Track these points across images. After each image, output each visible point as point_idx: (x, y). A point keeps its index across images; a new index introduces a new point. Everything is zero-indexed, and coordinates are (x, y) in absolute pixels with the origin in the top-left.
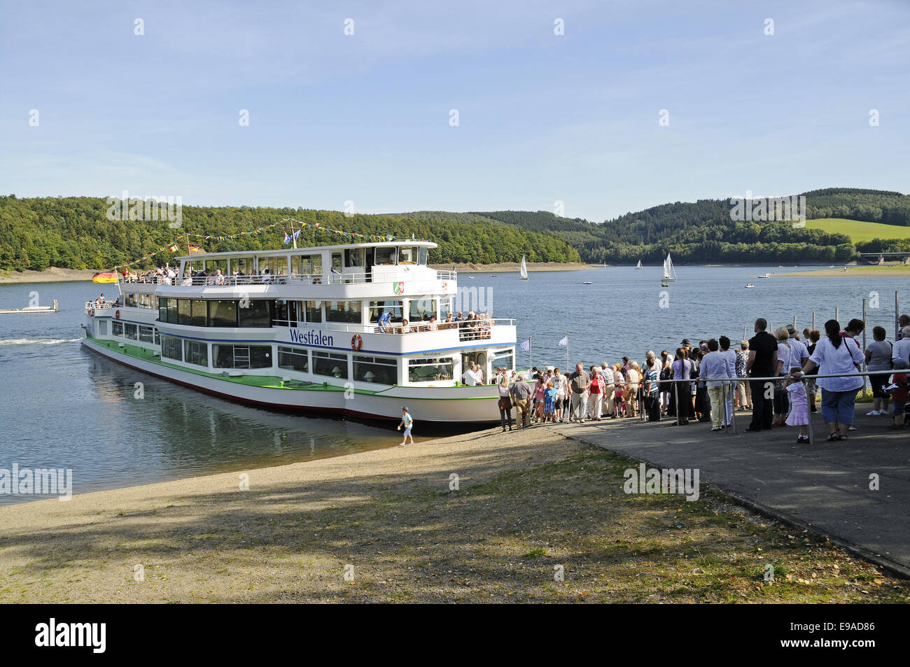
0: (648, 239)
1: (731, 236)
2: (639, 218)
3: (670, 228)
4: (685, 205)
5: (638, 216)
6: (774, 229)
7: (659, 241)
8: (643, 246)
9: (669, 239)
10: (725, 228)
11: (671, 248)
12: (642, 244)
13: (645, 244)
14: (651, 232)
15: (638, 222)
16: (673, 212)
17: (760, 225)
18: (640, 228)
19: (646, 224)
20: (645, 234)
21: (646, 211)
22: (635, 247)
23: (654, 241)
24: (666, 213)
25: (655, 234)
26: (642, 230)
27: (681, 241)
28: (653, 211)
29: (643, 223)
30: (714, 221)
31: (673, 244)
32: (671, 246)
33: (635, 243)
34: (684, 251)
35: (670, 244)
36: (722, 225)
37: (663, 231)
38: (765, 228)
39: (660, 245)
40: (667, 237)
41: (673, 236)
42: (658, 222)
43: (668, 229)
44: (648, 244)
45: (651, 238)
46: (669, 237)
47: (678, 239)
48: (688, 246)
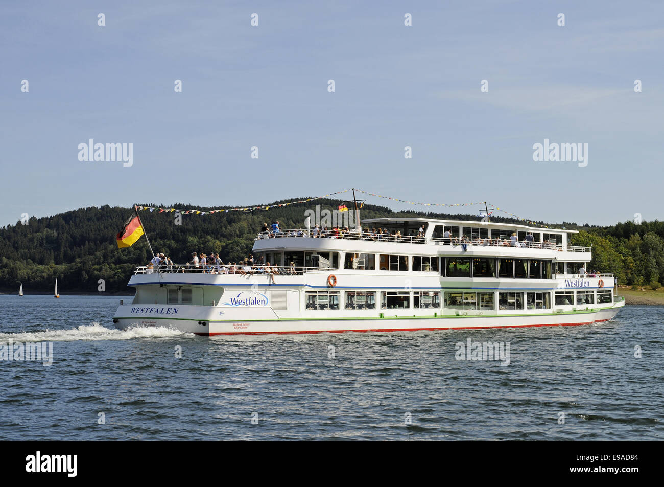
0: (62, 256)
1: (180, 255)
2: (48, 226)
3: (95, 241)
4: (116, 210)
5: (45, 223)
6: (239, 248)
7: (78, 260)
8: (54, 265)
9: (92, 257)
10: (173, 243)
11: (94, 270)
12: (52, 263)
13: (56, 263)
14: (65, 246)
15: (46, 231)
16: (98, 219)
17: (220, 241)
18: (49, 240)
19: (58, 234)
20: (57, 249)
21: (58, 216)
22: (41, 267)
23: (70, 260)
24: (89, 220)
25: (71, 249)
26: (54, 244)
27: (110, 261)
28: (69, 217)
29: (54, 233)
30: (157, 234)
31: (98, 263)
32: (96, 267)
33: (41, 262)
34: (115, 275)
35: (93, 265)
36: (169, 240)
37: (84, 245)
38: (227, 245)
39: (79, 265)
40: (90, 254)
41: (98, 253)
42: (77, 232)
43: (91, 244)
44: (61, 263)
45: (65, 255)
46: (93, 254)
47: (105, 257)
48: (120, 268)
